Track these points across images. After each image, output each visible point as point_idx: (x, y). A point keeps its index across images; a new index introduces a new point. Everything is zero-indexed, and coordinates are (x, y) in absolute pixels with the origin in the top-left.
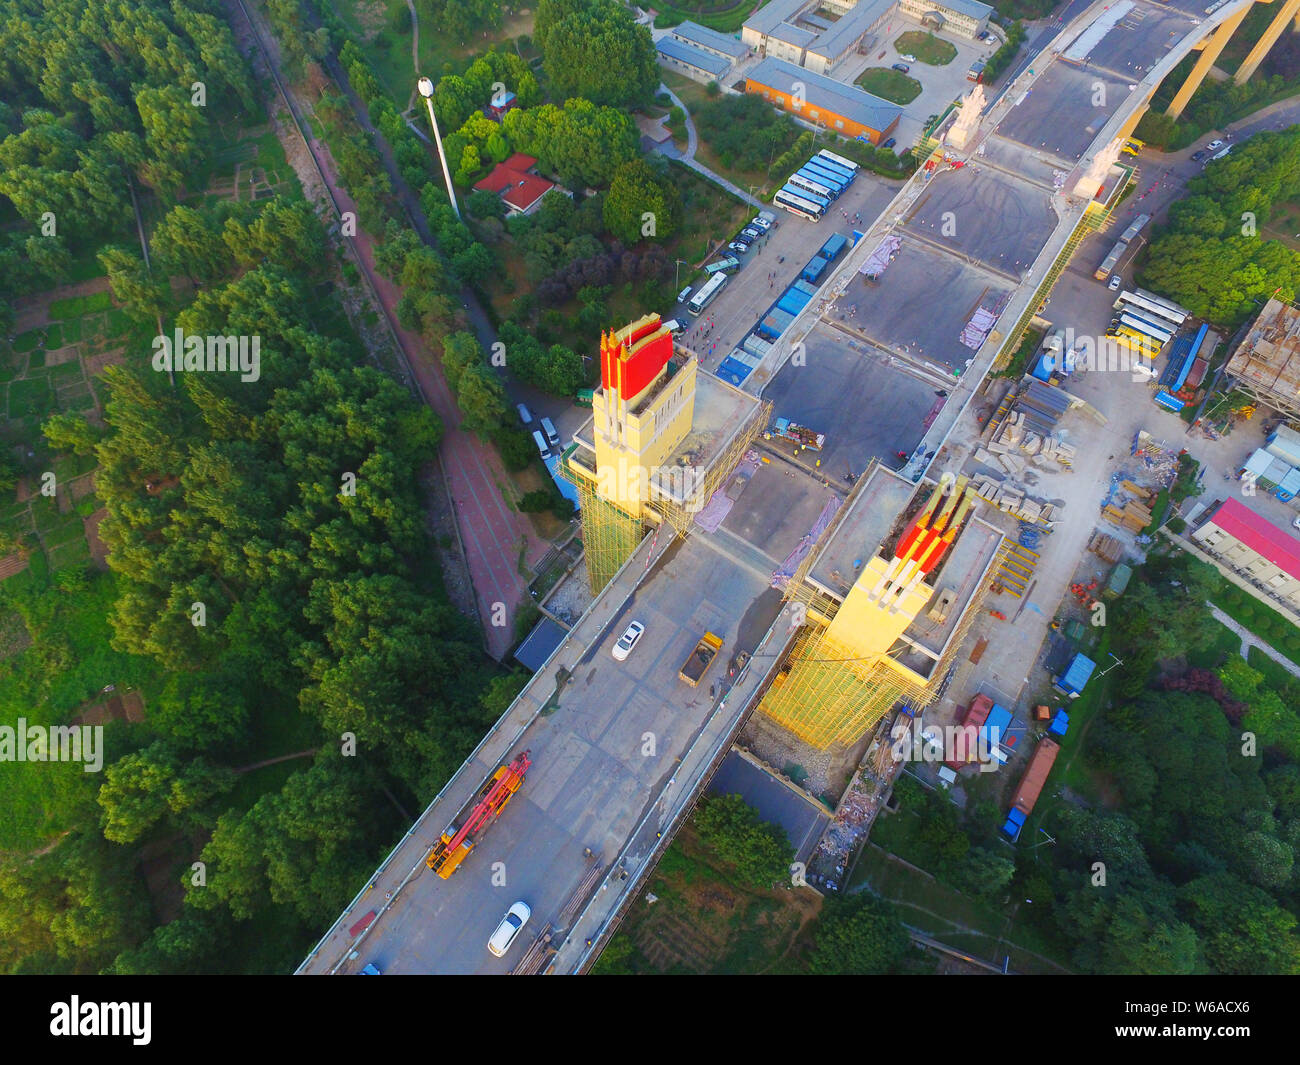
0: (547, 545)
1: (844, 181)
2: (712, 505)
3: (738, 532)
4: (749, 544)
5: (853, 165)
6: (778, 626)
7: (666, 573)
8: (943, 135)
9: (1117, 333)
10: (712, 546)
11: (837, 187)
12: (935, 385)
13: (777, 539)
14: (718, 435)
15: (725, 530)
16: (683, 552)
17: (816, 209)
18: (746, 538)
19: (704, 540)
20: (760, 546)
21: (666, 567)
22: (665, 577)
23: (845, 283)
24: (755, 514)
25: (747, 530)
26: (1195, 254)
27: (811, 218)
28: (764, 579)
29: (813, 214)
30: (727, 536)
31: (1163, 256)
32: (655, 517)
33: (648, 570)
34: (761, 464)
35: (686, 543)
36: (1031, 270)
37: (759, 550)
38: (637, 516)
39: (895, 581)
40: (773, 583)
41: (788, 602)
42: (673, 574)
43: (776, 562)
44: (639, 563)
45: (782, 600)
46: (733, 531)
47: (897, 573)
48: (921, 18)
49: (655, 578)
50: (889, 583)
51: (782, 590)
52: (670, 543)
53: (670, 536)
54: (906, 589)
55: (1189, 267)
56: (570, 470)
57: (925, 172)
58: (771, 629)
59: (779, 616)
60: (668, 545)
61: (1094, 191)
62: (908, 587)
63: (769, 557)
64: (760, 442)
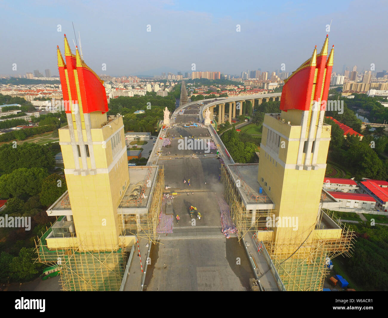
2: (161, 221)
3: (186, 225)
4: (197, 227)
5: (134, 164)
6: (251, 253)
7: (159, 269)
8: (162, 123)
10: (177, 238)
12: (214, 158)
13: (209, 218)
15: (178, 228)
16: (162, 251)
19: (170, 239)
21: (156, 265)
22: (160, 272)
23: (160, 149)
25: (190, 222)
26: (233, 150)
28: (220, 238)
30: (181, 230)
33: (145, 273)
34: (173, 197)
35: (160, 245)
36: (211, 135)
37: (204, 227)
38: (117, 248)
39: (308, 139)
40: (226, 236)
41: (243, 239)
42: (165, 266)
43: (217, 227)
44: (134, 273)
45: (239, 241)
46: (184, 226)
47: (308, 130)
48: (134, 139)
49: (153, 276)
50: (306, 144)
51: (234, 236)
52: (150, 249)
53: (147, 246)
54: (316, 140)
55: (235, 153)
56: (50, 249)
57: (164, 129)
58: (250, 258)
59: (247, 248)
60: (149, 251)
61: (210, 122)
62: (317, 137)
63: (212, 227)
64: (166, 192)
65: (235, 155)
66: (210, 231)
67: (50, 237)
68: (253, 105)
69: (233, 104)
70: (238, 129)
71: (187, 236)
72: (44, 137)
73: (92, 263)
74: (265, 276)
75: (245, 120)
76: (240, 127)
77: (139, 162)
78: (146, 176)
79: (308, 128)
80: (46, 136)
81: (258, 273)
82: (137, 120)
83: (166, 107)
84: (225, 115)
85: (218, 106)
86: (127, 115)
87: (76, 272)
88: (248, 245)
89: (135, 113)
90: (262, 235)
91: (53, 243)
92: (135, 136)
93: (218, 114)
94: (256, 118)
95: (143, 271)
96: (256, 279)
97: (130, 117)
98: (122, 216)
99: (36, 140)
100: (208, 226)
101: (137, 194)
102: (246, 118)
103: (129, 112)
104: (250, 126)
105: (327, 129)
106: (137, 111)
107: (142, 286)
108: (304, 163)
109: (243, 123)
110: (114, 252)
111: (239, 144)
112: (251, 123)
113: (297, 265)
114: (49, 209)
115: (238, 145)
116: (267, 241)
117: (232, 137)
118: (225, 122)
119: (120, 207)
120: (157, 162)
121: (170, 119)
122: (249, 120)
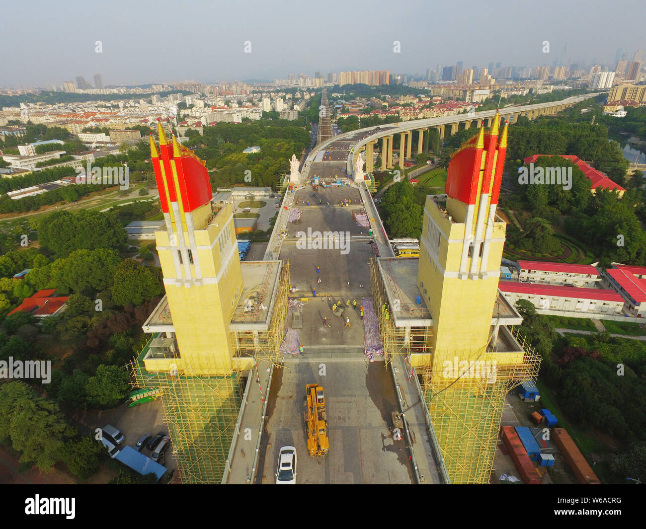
3: (318, 343)
4: (332, 346)
5: (247, 241)
6: (399, 382)
7: (283, 398)
8: (289, 180)
9: (400, 253)
11: (244, 250)
12: (365, 241)
13: (349, 334)
14: (265, 284)
15: (308, 347)
16: (286, 377)
18: (327, 344)
19: (297, 361)
20: (341, 344)
21: (280, 394)
22: (284, 402)
23: (284, 226)
25: (324, 340)
26: (403, 217)
31: (393, 222)
33: (266, 402)
34: (303, 304)
35: (284, 369)
36: (364, 201)
37: (342, 346)
38: (230, 372)
39: (475, 240)
40: (370, 359)
41: (391, 363)
42: (290, 395)
43: (360, 347)
44: (253, 402)
45: (386, 365)
46: (315, 345)
48: (244, 198)
49: (275, 407)
51: (380, 359)
52: (271, 374)
53: (268, 370)
54: (485, 242)
55: (405, 222)
57: (290, 191)
58: (397, 387)
59: (394, 374)
60: (270, 377)
61: (363, 178)
62: (486, 238)
63: (352, 346)
64: (292, 296)
65: (406, 226)
66: (349, 352)
67: (150, 357)
68: (442, 135)
69: (406, 136)
70: (415, 178)
71: (318, 358)
72: (105, 196)
73: (200, 389)
74: (412, 409)
75: (428, 162)
76: (418, 174)
77: (254, 237)
78: (265, 277)
80: (108, 195)
81: (404, 406)
82: (248, 164)
83: (294, 155)
84: (394, 153)
85: (380, 140)
86: (233, 157)
87: (182, 400)
88: (396, 371)
89: (245, 152)
90: (416, 359)
91: (152, 365)
92: (246, 193)
93: (381, 152)
94: (446, 158)
95: (264, 400)
96: (400, 411)
97: (237, 159)
98: (236, 334)
99: (93, 201)
100: (347, 345)
101: (254, 304)
102: (429, 159)
103: (235, 150)
104: (436, 172)
105: (500, 228)
106: (247, 148)
107: (263, 417)
108: (470, 271)
109: (424, 167)
110: (228, 377)
111: (413, 207)
112: (438, 167)
113: (461, 397)
114: (145, 324)
115: (411, 208)
116: (423, 366)
117: (402, 195)
118: (393, 165)
119: (233, 322)
120: (280, 249)
121: (300, 172)
122: (433, 162)
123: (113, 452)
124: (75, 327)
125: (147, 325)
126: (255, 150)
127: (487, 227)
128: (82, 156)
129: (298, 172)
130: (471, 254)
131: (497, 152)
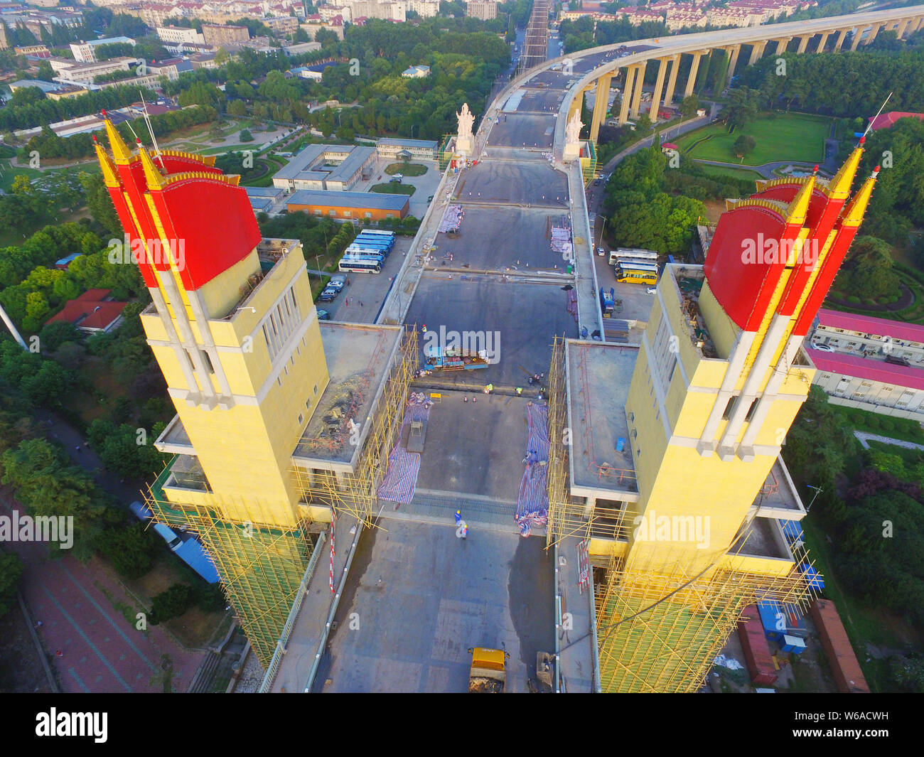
0: (202, 653)
1: (388, 243)
2: (393, 469)
3: (443, 486)
4: (465, 496)
5: (390, 233)
6: (564, 586)
7: (367, 589)
8: (453, 148)
9: (624, 275)
10: (418, 519)
11: (385, 248)
12: (557, 284)
13: (495, 474)
14: (368, 375)
15: (425, 492)
16: (381, 547)
17: (375, 263)
18: (457, 490)
19: (403, 517)
20: (479, 492)
21: (364, 579)
22: (368, 596)
23: (431, 241)
24: (453, 458)
25: (454, 480)
26: (639, 215)
27: (373, 271)
28: (507, 532)
29: (374, 267)
30: (433, 498)
31: (621, 222)
32: (320, 513)
33: (337, 596)
34: (432, 403)
35: (379, 531)
36: (571, 200)
37: (481, 498)
38: (293, 525)
39: (742, 393)
40: (523, 531)
41: (556, 546)
42: (380, 585)
43: (508, 502)
44: (318, 592)
45: (547, 548)
46: (437, 489)
47: (745, 373)
48: (395, 157)
49: (353, 605)
50: (733, 403)
51: (540, 534)
52: (356, 541)
53: (353, 532)
54: (764, 398)
55: (641, 223)
56: (173, 506)
57: (454, 170)
58: (557, 597)
59: (557, 570)
60: (354, 545)
61: (577, 153)
62: (767, 392)
63: (498, 500)
65: (641, 230)
66: (491, 510)
67: (173, 484)
68: (732, 67)
69: (670, 64)
70: (671, 141)
71: (438, 516)
74: (576, 645)
75: (701, 113)
76: (678, 133)
77: (402, 227)
78: (374, 359)
79: (747, 369)
81: (561, 639)
82: (407, 97)
83: (465, 104)
84: (644, 91)
85: (624, 71)
86: (384, 83)
88: (562, 564)
89: (405, 75)
90: (599, 546)
91: (175, 496)
92: (398, 150)
93: (622, 89)
94: (732, 108)
95: (335, 591)
96: (553, 651)
97: (390, 88)
100: (490, 495)
101: (339, 417)
102: (702, 107)
103: (389, 72)
104: (710, 131)
105: (802, 376)
106: (408, 68)
107: (328, 625)
108: (720, 442)
109: (690, 121)
110: (289, 534)
111: (659, 199)
112: (714, 123)
113: (666, 613)
114: (160, 438)
115: (655, 201)
116: (610, 556)
117: (645, 176)
118: (638, 115)
120: (416, 286)
121: (475, 134)
122: (708, 113)
123: (175, 542)
124: (132, 353)
125: (161, 441)
126: (421, 72)
127: (773, 374)
128: (160, 69)
129: (471, 135)
130: (729, 413)
131: (834, 233)
